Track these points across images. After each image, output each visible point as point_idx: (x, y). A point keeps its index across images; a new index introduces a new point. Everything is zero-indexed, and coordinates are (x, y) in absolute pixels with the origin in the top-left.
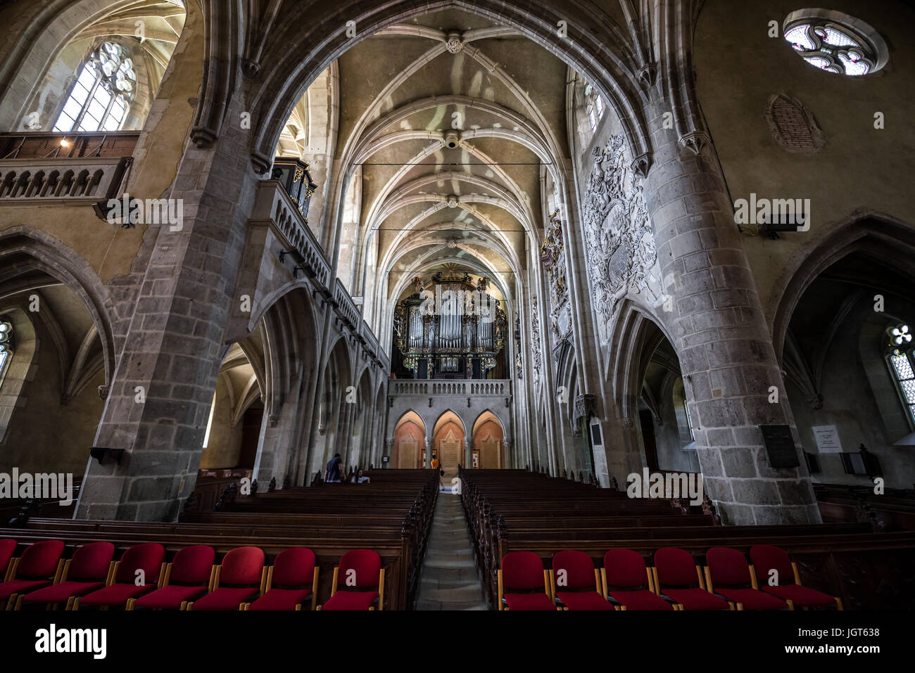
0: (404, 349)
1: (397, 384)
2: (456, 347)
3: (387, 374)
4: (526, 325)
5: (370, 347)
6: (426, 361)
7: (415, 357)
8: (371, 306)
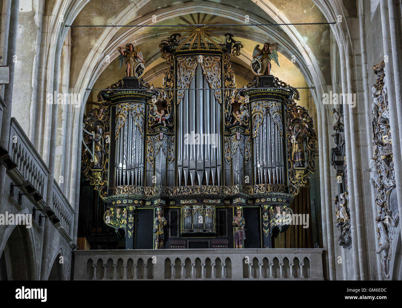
0: (105, 190)
1: (90, 261)
2: (210, 184)
3: (68, 239)
4: (356, 131)
5: (28, 177)
6: (150, 214)
7: (129, 204)
8: (33, 96)
